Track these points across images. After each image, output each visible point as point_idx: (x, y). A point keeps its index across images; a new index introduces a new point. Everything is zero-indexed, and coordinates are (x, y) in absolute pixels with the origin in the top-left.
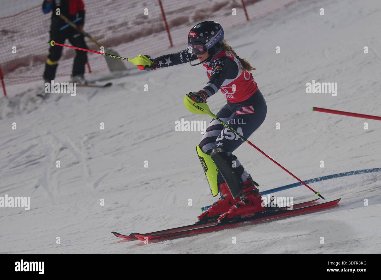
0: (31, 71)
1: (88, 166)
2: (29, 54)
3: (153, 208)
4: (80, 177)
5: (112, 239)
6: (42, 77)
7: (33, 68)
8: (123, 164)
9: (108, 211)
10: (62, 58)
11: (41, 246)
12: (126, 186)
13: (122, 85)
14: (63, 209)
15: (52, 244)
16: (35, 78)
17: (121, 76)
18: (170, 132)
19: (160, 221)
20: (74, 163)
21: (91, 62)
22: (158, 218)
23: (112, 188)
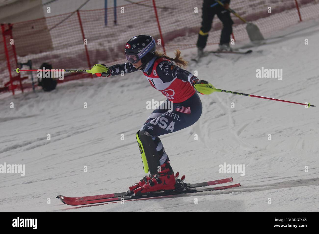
0: (187, 40)
1: (232, 117)
2: (185, 26)
3: (286, 151)
4: (226, 126)
5: (253, 176)
6: (195, 45)
7: (188, 38)
8: (261, 116)
9: (249, 153)
10: (212, 30)
11: (196, 181)
12: (264, 134)
13: (261, 52)
14: (213, 152)
15: (204, 180)
16: (190, 46)
17: (259, 45)
18: (299, 90)
19: (292, 163)
20: (222, 115)
21: (235, 33)
22: (290, 160)
23: (252, 135)
